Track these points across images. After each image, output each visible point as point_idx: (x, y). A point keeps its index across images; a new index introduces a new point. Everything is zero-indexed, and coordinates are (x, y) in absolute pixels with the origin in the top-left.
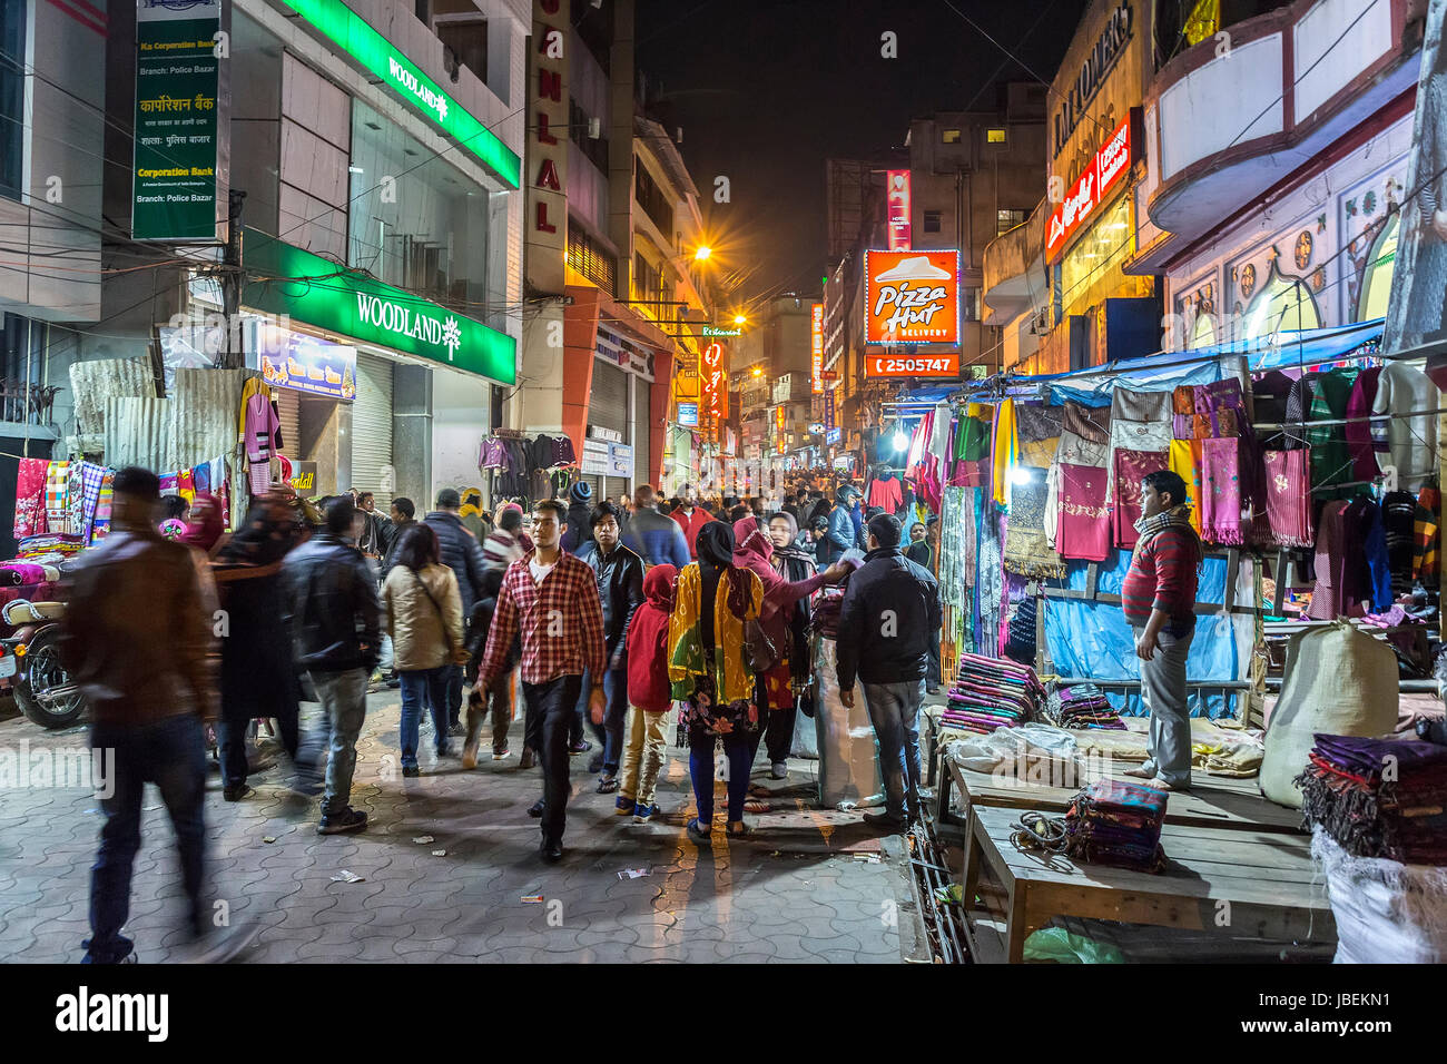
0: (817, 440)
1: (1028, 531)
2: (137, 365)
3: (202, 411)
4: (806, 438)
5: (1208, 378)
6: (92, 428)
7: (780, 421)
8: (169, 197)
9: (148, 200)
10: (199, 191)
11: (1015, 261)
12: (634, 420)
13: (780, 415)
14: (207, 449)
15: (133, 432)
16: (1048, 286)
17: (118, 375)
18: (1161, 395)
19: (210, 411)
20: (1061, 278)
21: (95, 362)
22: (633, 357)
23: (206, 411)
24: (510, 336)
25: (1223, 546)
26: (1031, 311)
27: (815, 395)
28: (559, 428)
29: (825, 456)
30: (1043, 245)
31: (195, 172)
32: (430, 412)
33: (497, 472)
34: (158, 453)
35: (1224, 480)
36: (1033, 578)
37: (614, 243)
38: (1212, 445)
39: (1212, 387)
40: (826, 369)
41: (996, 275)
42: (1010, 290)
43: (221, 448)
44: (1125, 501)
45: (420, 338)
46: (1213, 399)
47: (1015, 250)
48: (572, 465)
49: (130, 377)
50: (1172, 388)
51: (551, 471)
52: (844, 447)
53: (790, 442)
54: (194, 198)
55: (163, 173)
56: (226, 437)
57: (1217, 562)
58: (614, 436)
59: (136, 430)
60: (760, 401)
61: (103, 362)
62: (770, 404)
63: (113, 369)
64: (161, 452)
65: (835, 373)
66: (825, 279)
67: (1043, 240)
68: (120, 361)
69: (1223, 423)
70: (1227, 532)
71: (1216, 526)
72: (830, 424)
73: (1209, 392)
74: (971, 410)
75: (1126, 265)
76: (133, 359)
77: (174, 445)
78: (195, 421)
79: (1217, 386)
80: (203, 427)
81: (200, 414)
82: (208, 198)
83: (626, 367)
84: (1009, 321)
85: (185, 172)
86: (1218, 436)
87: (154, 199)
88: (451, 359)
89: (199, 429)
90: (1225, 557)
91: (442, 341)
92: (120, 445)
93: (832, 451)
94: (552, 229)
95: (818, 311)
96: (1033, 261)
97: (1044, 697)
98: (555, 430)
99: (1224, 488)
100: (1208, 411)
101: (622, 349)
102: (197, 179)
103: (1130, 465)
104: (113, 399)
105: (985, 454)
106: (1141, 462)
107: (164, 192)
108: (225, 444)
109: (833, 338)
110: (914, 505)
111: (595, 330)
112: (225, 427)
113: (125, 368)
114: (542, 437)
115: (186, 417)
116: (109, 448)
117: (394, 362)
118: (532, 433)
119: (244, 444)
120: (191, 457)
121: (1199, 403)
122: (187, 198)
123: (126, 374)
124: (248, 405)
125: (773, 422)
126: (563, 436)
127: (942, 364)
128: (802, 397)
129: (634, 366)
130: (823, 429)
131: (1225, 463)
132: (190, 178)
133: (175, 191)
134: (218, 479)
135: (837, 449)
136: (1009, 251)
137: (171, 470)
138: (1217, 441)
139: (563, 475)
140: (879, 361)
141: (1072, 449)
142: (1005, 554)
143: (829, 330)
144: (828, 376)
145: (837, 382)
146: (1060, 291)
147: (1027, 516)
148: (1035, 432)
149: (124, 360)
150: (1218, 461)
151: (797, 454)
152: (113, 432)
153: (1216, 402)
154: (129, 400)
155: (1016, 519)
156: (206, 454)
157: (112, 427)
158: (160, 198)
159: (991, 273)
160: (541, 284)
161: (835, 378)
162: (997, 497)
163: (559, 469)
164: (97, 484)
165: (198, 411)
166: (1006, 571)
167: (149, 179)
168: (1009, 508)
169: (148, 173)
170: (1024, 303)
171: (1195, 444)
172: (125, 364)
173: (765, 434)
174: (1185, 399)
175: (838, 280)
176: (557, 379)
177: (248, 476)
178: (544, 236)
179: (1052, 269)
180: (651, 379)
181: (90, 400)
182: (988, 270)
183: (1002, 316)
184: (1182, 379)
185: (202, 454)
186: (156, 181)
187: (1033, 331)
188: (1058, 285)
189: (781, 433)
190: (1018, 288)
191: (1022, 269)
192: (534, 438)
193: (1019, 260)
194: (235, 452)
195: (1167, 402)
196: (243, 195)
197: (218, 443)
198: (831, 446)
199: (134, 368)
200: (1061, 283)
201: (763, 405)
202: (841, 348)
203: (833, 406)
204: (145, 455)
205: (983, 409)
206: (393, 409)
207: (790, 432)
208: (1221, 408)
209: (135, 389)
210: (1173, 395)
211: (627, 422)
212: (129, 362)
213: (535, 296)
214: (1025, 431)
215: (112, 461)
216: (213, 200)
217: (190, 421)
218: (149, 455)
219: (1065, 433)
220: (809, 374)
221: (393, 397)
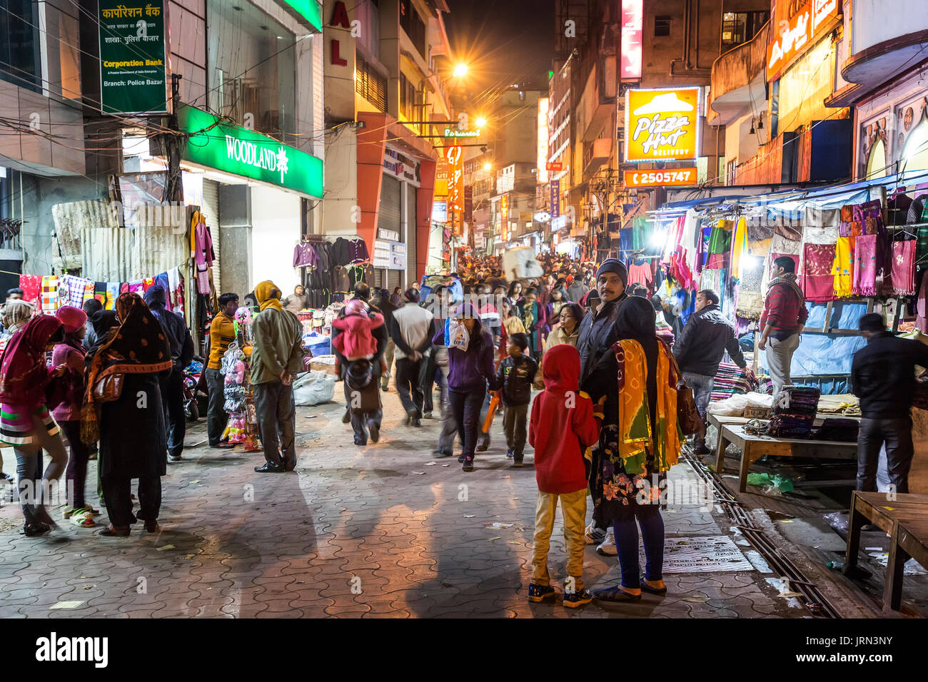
0: (540, 228)
1: (751, 293)
2: (101, 204)
3: (158, 237)
4: (529, 225)
5: (862, 200)
6: (70, 251)
7: (504, 210)
8: (129, 82)
9: (112, 84)
10: (152, 77)
11: (739, 74)
12: (406, 221)
13: (504, 204)
14: (162, 263)
15: (106, 254)
16: (767, 98)
17: (88, 212)
18: (834, 211)
19: (164, 236)
20: (778, 93)
21: (71, 203)
22: (406, 168)
23: (161, 236)
24: (317, 158)
25: (864, 297)
26: (751, 114)
27: (540, 185)
28: (354, 231)
29: (549, 242)
30: (765, 64)
31: (148, 63)
32: (251, 224)
33: (308, 270)
34: (125, 268)
35: (867, 258)
36: (753, 320)
37: (385, 66)
38: (862, 239)
39: (864, 205)
40: (552, 160)
41: (723, 86)
42: (733, 98)
43: (173, 261)
44: (809, 273)
45: (263, 167)
46: (864, 213)
47: (740, 65)
48: (366, 262)
49: (97, 213)
50: (840, 206)
51: (348, 267)
52: (569, 233)
53: (513, 229)
54: (148, 82)
55: (123, 64)
56: (176, 255)
57: (861, 306)
58: (394, 236)
59: (108, 251)
60: (484, 192)
61: (77, 203)
62: (494, 193)
63: (85, 208)
64: (128, 266)
65: (561, 164)
66: (551, 73)
67: (765, 58)
68: (90, 202)
69: (868, 226)
70: (867, 289)
71: (861, 286)
72: (555, 212)
73: (861, 209)
74: (718, 223)
75: (827, 101)
76: (98, 200)
77: (138, 261)
78: (153, 243)
79: (868, 204)
80: (159, 247)
81: (156, 238)
82: (159, 82)
83: (401, 177)
84: (731, 122)
85: (141, 63)
86: (865, 234)
87: (118, 84)
88: (282, 182)
89: (156, 249)
90: (866, 303)
91: (277, 168)
92: (95, 262)
93: (556, 237)
94: (344, 63)
95: (544, 104)
96: (755, 76)
97: (758, 384)
98: (351, 234)
99: (867, 265)
100: (861, 220)
101: (398, 162)
102: (151, 68)
103: (813, 253)
104: (87, 230)
105: (727, 249)
106: (820, 251)
107: (125, 78)
108: (176, 259)
109: (558, 131)
110: (665, 283)
111: (384, 148)
112: (176, 248)
113: (94, 207)
114: (340, 240)
115: (146, 241)
116: (86, 265)
117: (219, 183)
118: (332, 237)
119: (193, 259)
120: (150, 269)
121: (855, 215)
122: (143, 83)
123: (94, 211)
124: (196, 231)
125: (497, 211)
126: (358, 238)
127: (684, 176)
128: (526, 187)
129: (407, 175)
130: (548, 217)
131: (869, 250)
132: (144, 68)
133: (134, 77)
134: (175, 284)
135: (561, 235)
136: (735, 65)
137: (136, 279)
138: (864, 237)
139: (358, 270)
140: (636, 175)
141: (780, 246)
142: (737, 307)
143: (556, 122)
144: (554, 167)
145: (563, 173)
146: (777, 103)
147: (751, 285)
148: (757, 236)
149: (92, 201)
150: (864, 249)
151: (521, 241)
152: (88, 253)
153: (865, 214)
154: (100, 230)
155: (744, 287)
156: (162, 266)
157: (88, 249)
158: (122, 83)
159: (719, 84)
160: (337, 112)
161: (560, 169)
162: (734, 274)
163: (355, 266)
164: (81, 291)
165: (155, 236)
166: (737, 316)
167: (113, 69)
168: (741, 281)
169: (111, 64)
170: (745, 108)
171: (852, 239)
172: (93, 205)
173: (489, 223)
174: (847, 213)
175: (565, 75)
176: (352, 191)
177: (197, 281)
178: (338, 69)
179: (771, 85)
180: (417, 184)
181: (68, 231)
182: (716, 81)
183: (725, 118)
184: (847, 201)
185: (159, 267)
186: (118, 70)
187: (752, 131)
188: (776, 98)
189: (504, 222)
190: (742, 96)
191: (746, 81)
192: (333, 240)
193: (743, 73)
194: (187, 265)
195: (837, 215)
196: (180, 77)
197: (170, 260)
198: (555, 233)
199: (100, 207)
200: (778, 96)
201: (487, 195)
202: (568, 141)
203: (558, 196)
204: (116, 269)
205: (726, 223)
206: (219, 221)
207: (514, 220)
208: (868, 218)
209: (101, 221)
210: (840, 211)
211: (401, 223)
212: (96, 202)
213: (333, 122)
214: (752, 237)
215: (88, 274)
216: (164, 84)
217: (149, 243)
218: (119, 269)
219: (776, 236)
220: (534, 165)
221: (219, 212)
